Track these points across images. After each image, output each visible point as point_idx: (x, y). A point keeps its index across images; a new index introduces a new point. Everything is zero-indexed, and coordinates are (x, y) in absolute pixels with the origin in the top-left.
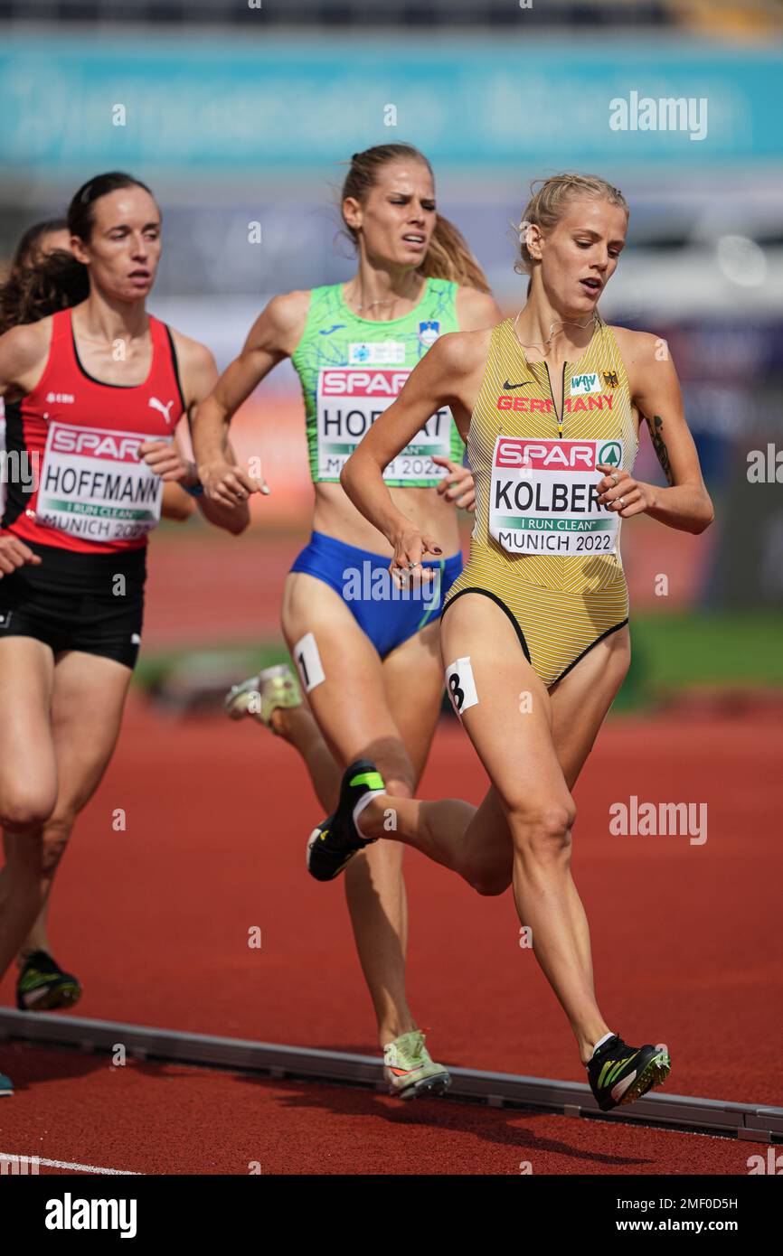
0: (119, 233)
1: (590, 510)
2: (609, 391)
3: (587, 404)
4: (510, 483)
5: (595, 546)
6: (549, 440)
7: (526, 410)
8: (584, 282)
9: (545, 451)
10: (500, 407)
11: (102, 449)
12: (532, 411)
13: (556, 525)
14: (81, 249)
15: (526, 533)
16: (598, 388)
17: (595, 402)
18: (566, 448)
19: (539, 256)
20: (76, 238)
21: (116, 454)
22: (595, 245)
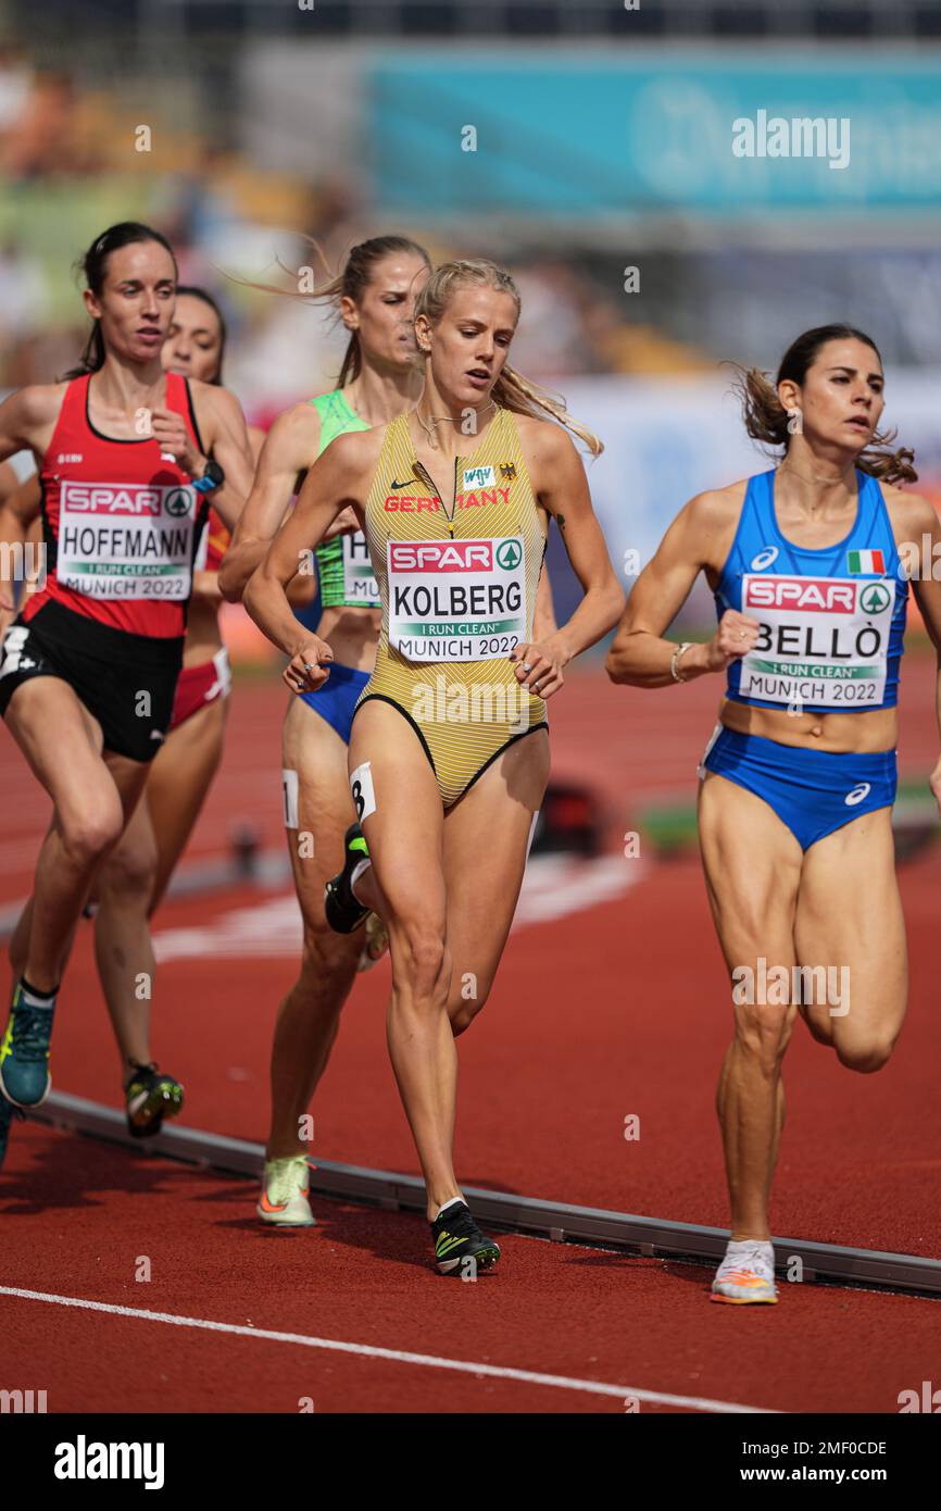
2: (505, 484)
3: (480, 499)
6: (441, 541)
7: (412, 510)
9: (438, 553)
11: (116, 505)
12: (419, 510)
16: (491, 481)
17: (488, 497)
18: (461, 549)
21: (132, 509)
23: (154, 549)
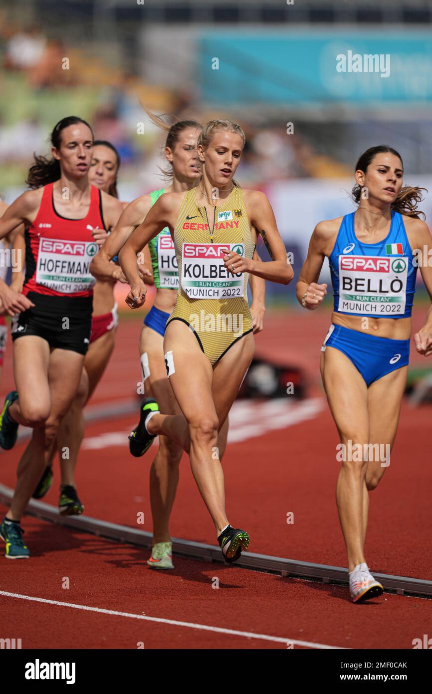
0: (73, 145)
1: (228, 277)
2: (237, 219)
3: (225, 225)
4: (190, 265)
5: (232, 294)
6: (208, 244)
7: (195, 229)
8: (222, 170)
9: (205, 250)
10: (184, 228)
11: (65, 250)
12: (198, 229)
13: (212, 284)
14: (56, 153)
15: (199, 288)
16: (231, 218)
17: (229, 225)
18: (216, 248)
19: (203, 160)
20: (55, 148)
21: (72, 252)
22: (227, 153)
23: (80, 270)
